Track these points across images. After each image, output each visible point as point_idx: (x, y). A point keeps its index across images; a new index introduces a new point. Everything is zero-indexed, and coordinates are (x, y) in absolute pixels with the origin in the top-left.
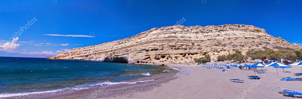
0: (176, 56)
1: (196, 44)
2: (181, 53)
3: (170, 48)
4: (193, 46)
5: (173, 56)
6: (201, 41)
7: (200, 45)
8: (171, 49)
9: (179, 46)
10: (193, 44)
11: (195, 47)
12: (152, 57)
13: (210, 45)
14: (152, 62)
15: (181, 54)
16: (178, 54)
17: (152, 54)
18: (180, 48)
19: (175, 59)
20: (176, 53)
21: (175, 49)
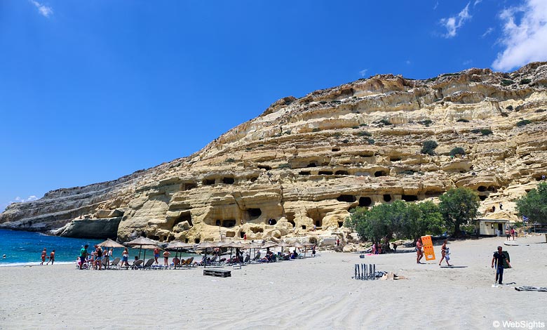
0: (314, 205)
1: (442, 148)
2: (346, 190)
3: (296, 172)
4: (429, 158)
5: (300, 208)
6: (476, 131)
7: (463, 153)
8: (302, 173)
9: (346, 159)
10: (429, 148)
11: (438, 164)
12: (200, 212)
13: (525, 148)
14: (192, 238)
15: (342, 198)
16: (329, 198)
17: (202, 199)
18: (351, 167)
19: (309, 221)
20: (319, 191)
21: (320, 173)
